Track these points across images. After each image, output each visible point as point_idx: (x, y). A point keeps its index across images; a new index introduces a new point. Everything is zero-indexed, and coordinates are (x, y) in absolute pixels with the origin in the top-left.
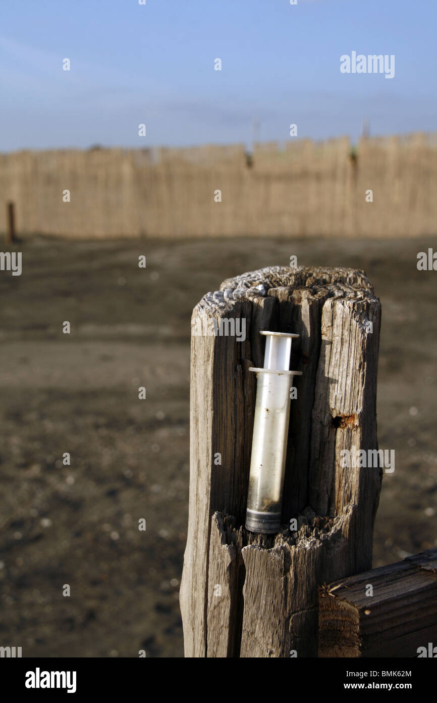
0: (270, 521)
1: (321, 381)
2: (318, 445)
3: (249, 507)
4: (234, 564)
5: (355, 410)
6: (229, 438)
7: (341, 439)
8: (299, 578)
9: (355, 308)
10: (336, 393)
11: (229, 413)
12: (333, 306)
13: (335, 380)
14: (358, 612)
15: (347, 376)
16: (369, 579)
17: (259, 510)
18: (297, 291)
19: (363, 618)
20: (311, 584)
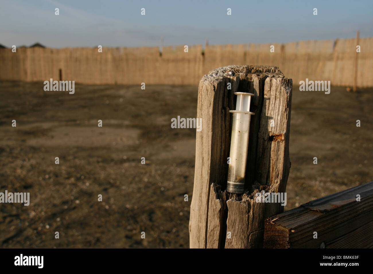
0: (240, 187)
1: (264, 118)
2: (261, 150)
3: (228, 181)
4: (222, 209)
5: (282, 132)
6: (218, 146)
7: (274, 147)
8: (255, 215)
9: (283, 81)
10: (272, 123)
11: (219, 134)
12: (271, 81)
13: (272, 117)
14: (288, 231)
15: (278, 115)
16: (288, 215)
17: (235, 182)
18: (250, 74)
19: (291, 234)
20: (260, 218)
